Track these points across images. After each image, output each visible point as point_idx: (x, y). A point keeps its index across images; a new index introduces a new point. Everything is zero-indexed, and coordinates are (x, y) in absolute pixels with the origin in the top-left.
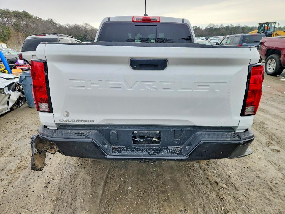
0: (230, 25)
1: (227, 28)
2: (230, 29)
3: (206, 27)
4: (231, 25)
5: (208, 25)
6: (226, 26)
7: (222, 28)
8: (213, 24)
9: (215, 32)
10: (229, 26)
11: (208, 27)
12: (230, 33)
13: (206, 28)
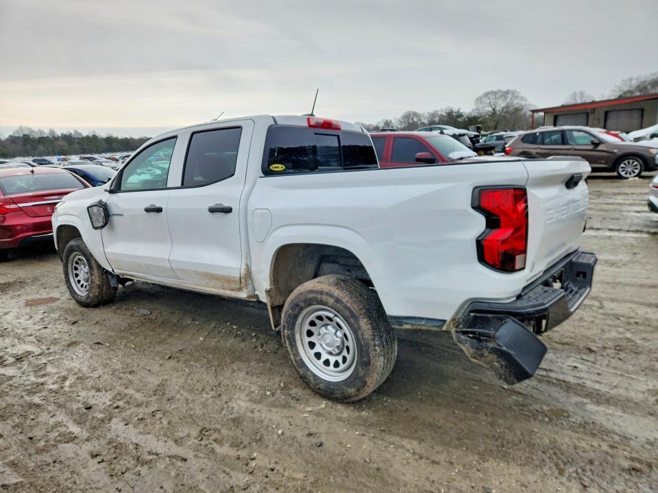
0: (73, 132)
1: (68, 138)
2: (76, 141)
3: (11, 134)
4: (76, 132)
5: (14, 130)
6: (65, 133)
7: (54, 136)
8: (29, 128)
9: (41, 147)
10: (71, 134)
11: (17, 135)
12: (80, 149)
13: (11, 136)
